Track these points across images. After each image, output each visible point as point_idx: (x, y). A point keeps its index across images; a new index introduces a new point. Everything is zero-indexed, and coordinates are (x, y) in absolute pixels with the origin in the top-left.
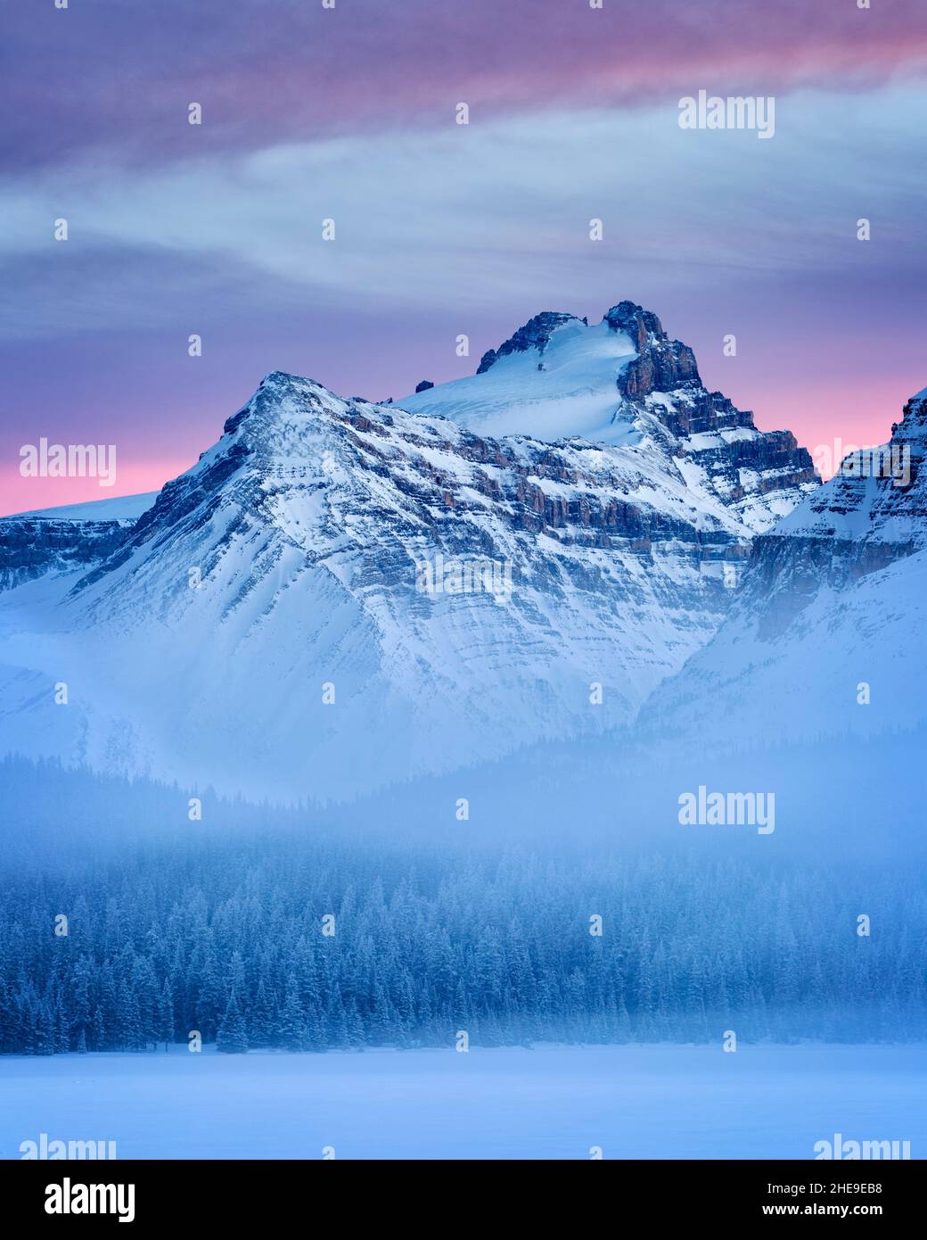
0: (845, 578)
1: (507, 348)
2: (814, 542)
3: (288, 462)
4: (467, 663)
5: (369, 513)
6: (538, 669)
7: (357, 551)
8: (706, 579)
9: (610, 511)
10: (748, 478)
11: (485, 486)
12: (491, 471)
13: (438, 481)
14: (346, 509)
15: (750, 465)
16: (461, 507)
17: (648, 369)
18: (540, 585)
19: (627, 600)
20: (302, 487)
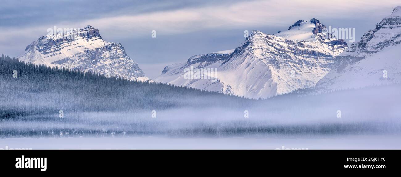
0: (352, 63)
1: (293, 26)
2: (347, 57)
3: (256, 44)
4: (286, 77)
5: (270, 52)
6: (299, 78)
7: (268, 58)
8: (328, 63)
9: (311, 52)
10: (335, 46)
11: (289, 48)
12: (290, 46)
13: (281, 47)
14: (266, 52)
15: (335, 44)
16: (285, 51)
17: (317, 29)
18: (299, 64)
19: (314, 66)
20: (259, 48)
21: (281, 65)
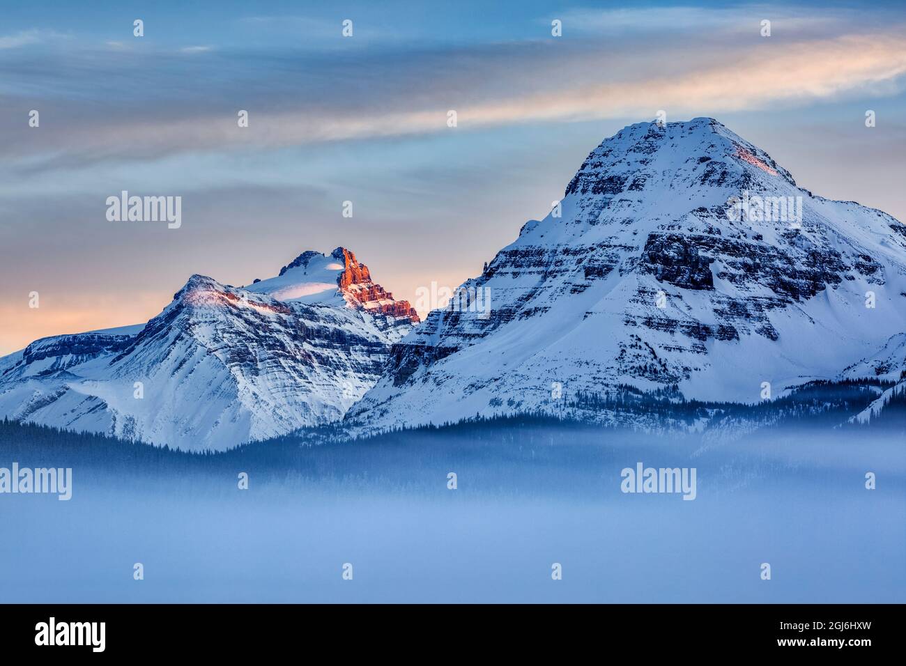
0: (430, 361)
1: (291, 265)
2: (417, 346)
3: (200, 312)
4: (273, 395)
5: (234, 333)
6: (303, 397)
7: (228, 348)
8: (372, 361)
9: (333, 333)
10: (390, 320)
11: (282, 322)
12: (283, 316)
13: (262, 320)
14: (224, 331)
15: (391, 315)
16: (272, 331)
17: (349, 274)
18: (305, 363)
19: (340, 370)
20: (206, 322)
21: (260, 366)
